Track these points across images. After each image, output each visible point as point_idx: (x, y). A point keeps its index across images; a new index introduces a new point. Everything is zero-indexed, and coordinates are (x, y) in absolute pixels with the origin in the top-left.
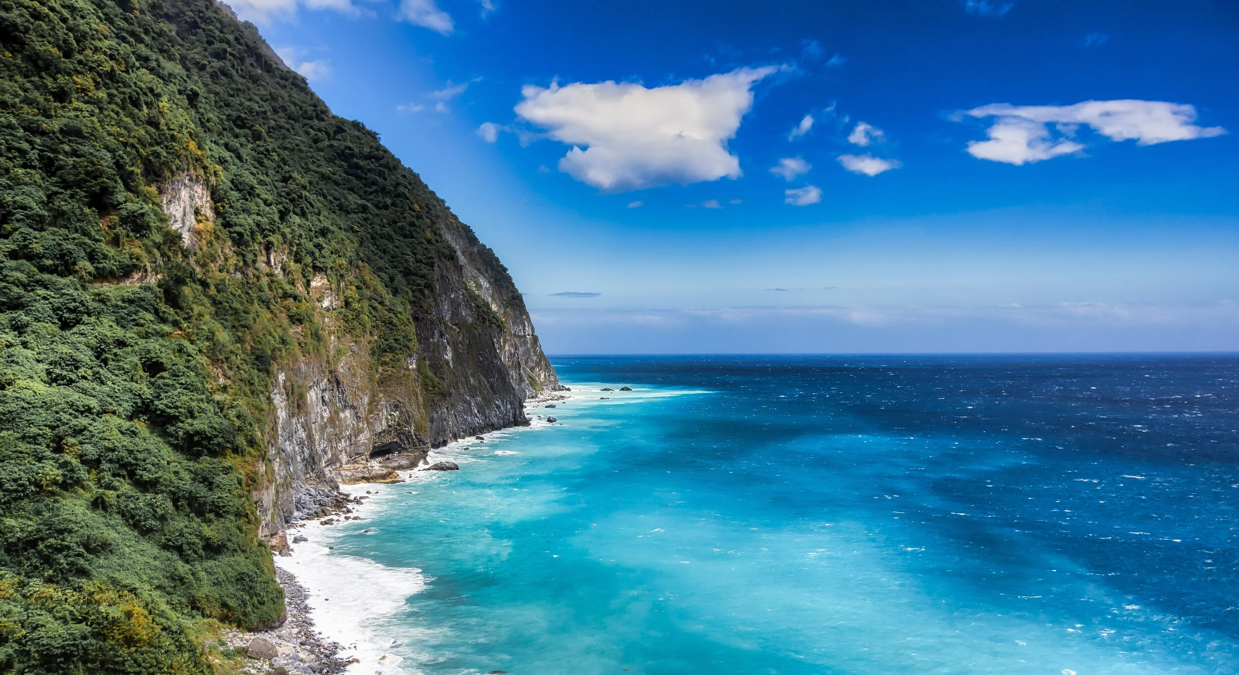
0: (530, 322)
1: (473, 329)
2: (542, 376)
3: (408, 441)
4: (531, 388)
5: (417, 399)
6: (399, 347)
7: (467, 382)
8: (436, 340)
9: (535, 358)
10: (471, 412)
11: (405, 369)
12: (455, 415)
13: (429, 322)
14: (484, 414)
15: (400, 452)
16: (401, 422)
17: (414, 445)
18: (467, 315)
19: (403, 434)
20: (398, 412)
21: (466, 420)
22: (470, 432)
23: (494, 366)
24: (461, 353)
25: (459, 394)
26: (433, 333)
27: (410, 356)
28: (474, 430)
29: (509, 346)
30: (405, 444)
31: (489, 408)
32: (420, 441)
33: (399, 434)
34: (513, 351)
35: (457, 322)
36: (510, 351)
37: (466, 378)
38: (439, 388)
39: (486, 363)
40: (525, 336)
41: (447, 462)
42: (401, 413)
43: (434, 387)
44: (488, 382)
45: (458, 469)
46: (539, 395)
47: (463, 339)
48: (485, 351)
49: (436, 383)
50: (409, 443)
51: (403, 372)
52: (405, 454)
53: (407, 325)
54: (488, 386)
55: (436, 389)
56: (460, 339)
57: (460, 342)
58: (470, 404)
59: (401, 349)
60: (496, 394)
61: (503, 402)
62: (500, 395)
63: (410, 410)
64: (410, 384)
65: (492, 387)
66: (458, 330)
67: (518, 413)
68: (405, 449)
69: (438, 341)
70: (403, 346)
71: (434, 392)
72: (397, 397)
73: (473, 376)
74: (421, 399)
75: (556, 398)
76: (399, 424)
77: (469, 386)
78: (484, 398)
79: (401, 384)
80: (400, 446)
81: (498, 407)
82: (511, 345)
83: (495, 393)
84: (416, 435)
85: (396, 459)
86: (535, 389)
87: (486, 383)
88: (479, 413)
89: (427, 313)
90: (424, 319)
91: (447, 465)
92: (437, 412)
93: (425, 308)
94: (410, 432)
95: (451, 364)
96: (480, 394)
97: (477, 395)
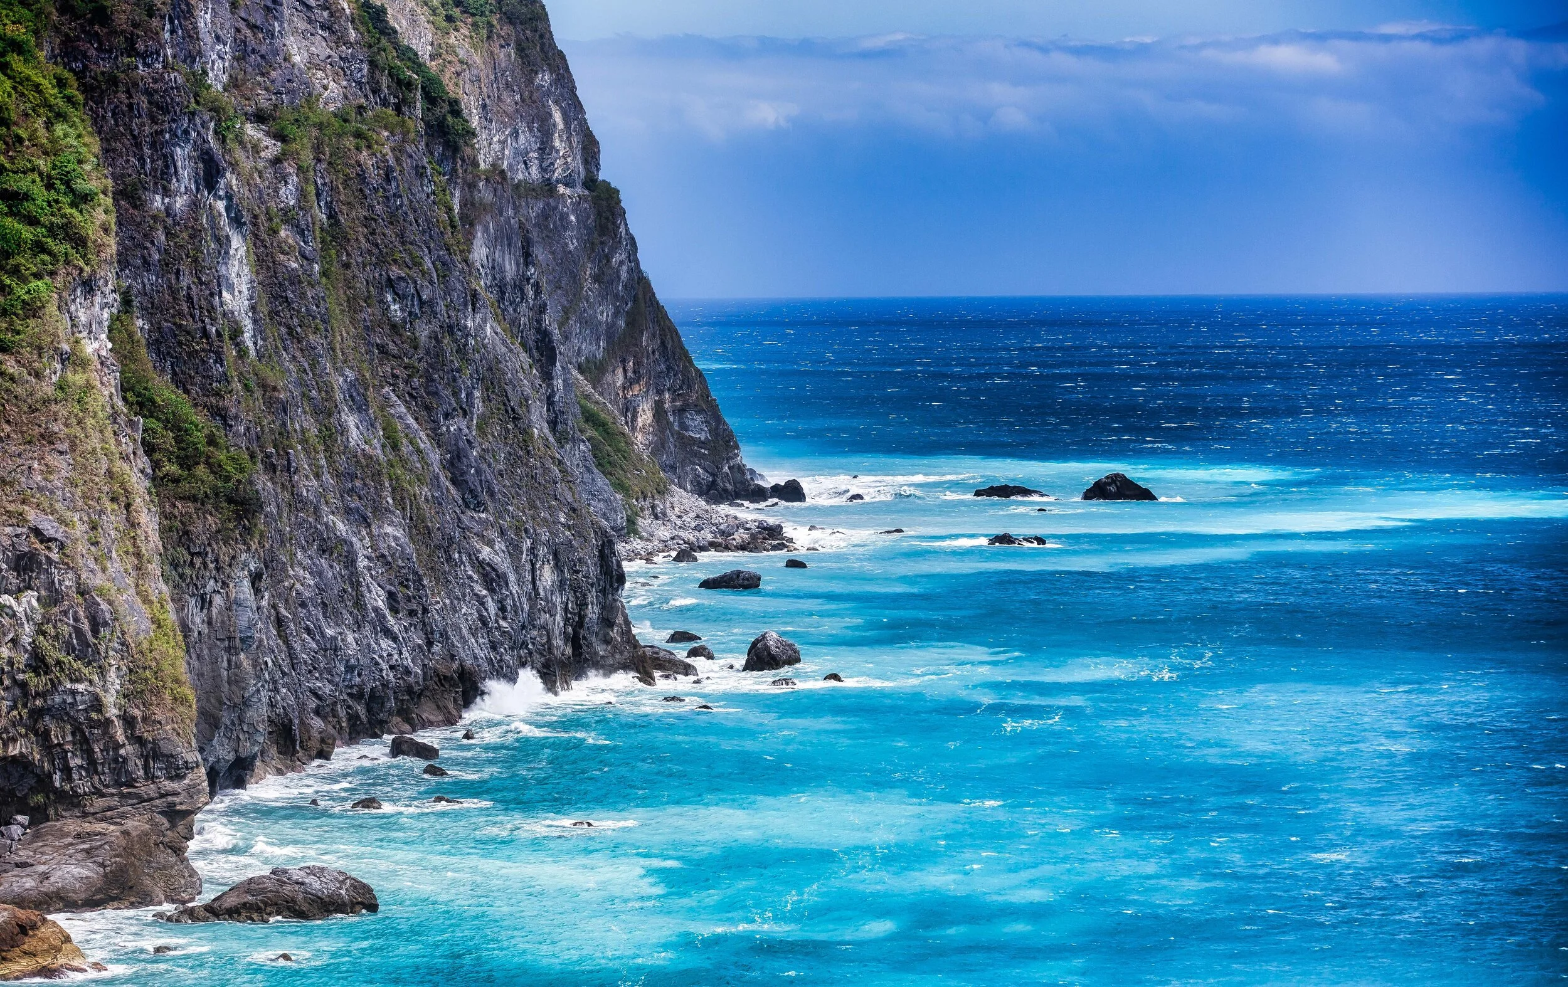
0: (574, 108)
1: (349, 142)
2: (645, 416)
3: (88, 753)
4: (601, 481)
5: (133, 525)
6: (27, 233)
7: (331, 435)
8: (180, 203)
9: (604, 314)
10: (359, 603)
11: (65, 359)
12: (280, 622)
13: (143, 101)
14: (419, 614)
15: (39, 816)
16: (53, 653)
17: (122, 778)
18: (312, 64)
19: (62, 714)
20: (30, 598)
21: (332, 648)
22: (353, 718)
23: (461, 351)
24: (294, 280)
25: (297, 502)
26: (169, 162)
27: (89, 287)
28: (374, 700)
29: (492, 243)
30: (67, 771)
31: (443, 581)
32: (152, 753)
33: (37, 714)
34: (510, 270)
35: (264, 100)
36: (495, 267)
37: (325, 411)
38: (215, 468)
39: (423, 332)
40: (549, 187)
41: (312, 871)
42: (53, 597)
43: (187, 461)
44: (436, 437)
45: (373, 908)
46: (645, 522)
47: (302, 194)
48: (417, 263)
49: (199, 437)
50: (91, 766)
51: (54, 371)
52: (72, 825)
53: (61, 116)
54: (435, 457)
55: (201, 470)
56: (288, 195)
57: (287, 216)
58: (350, 561)
59: (39, 247)
60: (479, 506)
61: (514, 550)
62: (499, 515)
63: (98, 580)
64: (95, 442)
65: (455, 462)
66: (271, 148)
67: (593, 613)
68: (71, 801)
69: (195, 205)
70: (51, 231)
71: (185, 486)
72: (31, 514)
73: (359, 406)
74: (149, 522)
75: (740, 536)
76: (38, 663)
77: (342, 463)
78: (418, 528)
79: (49, 438)
80: (43, 782)
81: (492, 578)
82: (501, 238)
83: (472, 500)
84: (129, 722)
85: (24, 855)
86: (620, 486)
87: (424, 443)
88: (394, 610)
89: (131, 51)
90: (113, 81)
91: (315, 884)
92: (205, 602)
93: (121, 20)
94: (97, 704)
95: (247, 336)
96: (400, 503)
97: (380, 511)
